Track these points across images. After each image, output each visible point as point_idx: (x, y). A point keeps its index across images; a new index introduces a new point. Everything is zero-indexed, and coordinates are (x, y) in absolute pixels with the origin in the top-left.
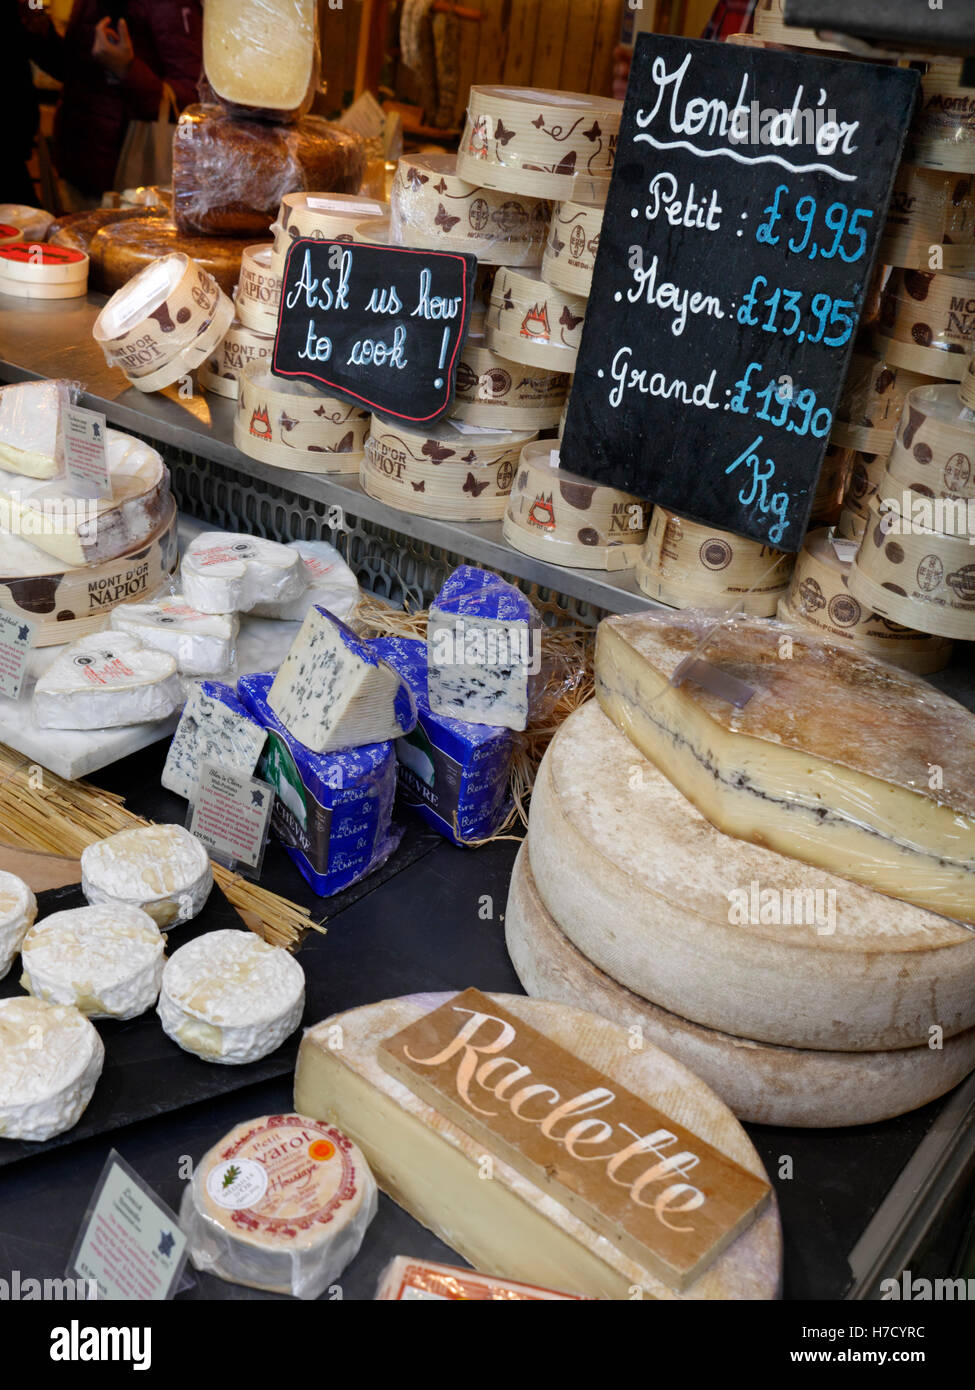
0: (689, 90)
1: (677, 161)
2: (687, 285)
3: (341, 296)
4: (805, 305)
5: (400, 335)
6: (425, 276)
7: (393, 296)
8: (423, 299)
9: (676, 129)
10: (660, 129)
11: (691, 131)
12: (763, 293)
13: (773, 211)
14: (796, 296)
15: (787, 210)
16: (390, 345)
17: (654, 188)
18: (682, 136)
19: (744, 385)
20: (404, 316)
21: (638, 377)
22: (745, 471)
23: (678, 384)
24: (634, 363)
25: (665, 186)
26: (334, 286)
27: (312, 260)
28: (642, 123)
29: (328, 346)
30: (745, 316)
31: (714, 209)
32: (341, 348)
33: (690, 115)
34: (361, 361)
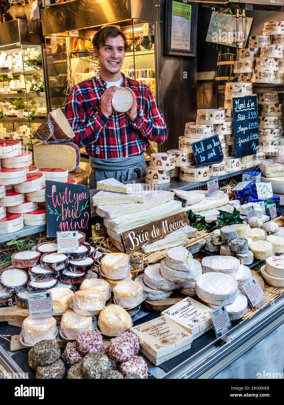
0: (240, 103)
1: (240, 112)
2: (244, 127)
3: (203, 149)
4: (254, 124)
5: (214, 150)
6: (213, 140)
7: (210, 145)
8: (214, 144)
9: (239, 109)
10: (238, 109)
11: (241, 108)
12: (250, 124)
13: (249, 115)
14: (253, 123)
15: (250, 114)
16: (213, 153)
17: (238, 117)
18: (240, 109)
19: (251, 136)
20: (213, 147)
21: (242, 141)
22: (253, 146)
23: (246, 139)
24: (241, 140)
25: (239, 116)
26: (201, 148)
27: (197, 146)
28: (236, 109)
29: (204, 158)
30: (250, 128)
31: (244, 117)
32: (206, 157)
33: (240, 107)
34: (210, 157)
